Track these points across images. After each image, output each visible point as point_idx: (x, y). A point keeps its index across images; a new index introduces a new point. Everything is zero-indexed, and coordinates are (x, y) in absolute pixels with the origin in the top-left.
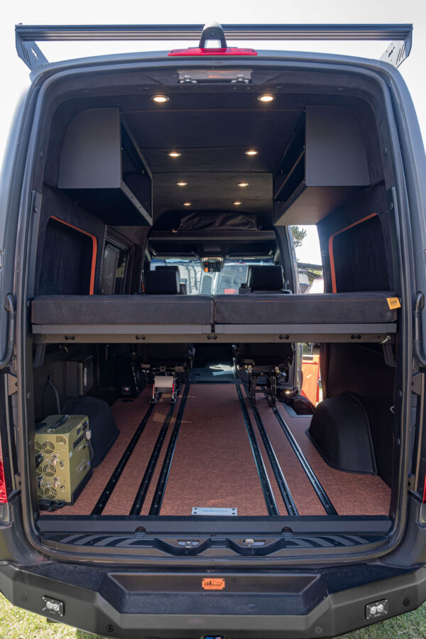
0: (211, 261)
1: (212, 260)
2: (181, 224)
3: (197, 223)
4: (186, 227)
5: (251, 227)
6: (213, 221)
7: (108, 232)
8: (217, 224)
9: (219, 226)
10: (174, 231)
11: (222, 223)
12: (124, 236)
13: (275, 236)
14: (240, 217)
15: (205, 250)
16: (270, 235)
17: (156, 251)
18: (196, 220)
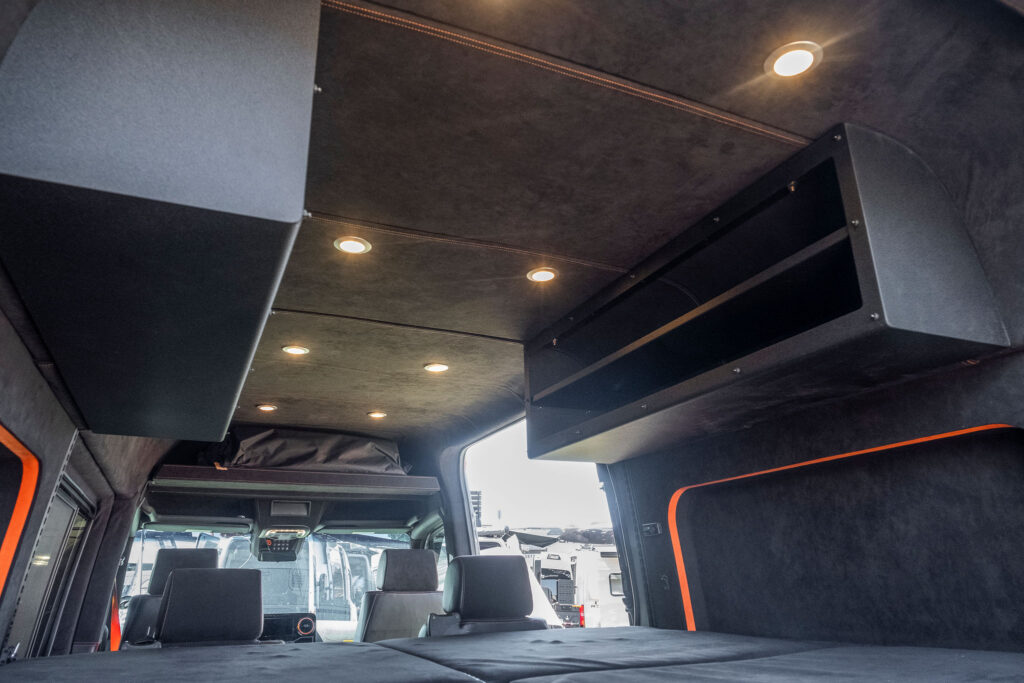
0: (281, 538)
1: (284, 535)
2: (240, 453)
3: (277, 452)
4: (248, 461)
5: (392, 467)
6: (312, 449)
7: (71, 459)
8: (321, 456)
9: (326, 461)
10: (218, 468)
11: (333, 456)
12: (103, 471)
13: (438, 489)
14: (369, 445)
15: (274, 513)
16: (426, 485)
17: (158, 512)
18: (272, 447)
